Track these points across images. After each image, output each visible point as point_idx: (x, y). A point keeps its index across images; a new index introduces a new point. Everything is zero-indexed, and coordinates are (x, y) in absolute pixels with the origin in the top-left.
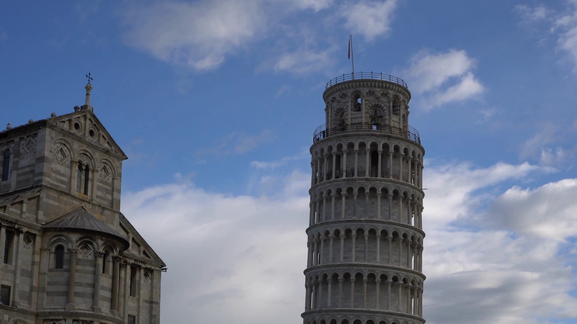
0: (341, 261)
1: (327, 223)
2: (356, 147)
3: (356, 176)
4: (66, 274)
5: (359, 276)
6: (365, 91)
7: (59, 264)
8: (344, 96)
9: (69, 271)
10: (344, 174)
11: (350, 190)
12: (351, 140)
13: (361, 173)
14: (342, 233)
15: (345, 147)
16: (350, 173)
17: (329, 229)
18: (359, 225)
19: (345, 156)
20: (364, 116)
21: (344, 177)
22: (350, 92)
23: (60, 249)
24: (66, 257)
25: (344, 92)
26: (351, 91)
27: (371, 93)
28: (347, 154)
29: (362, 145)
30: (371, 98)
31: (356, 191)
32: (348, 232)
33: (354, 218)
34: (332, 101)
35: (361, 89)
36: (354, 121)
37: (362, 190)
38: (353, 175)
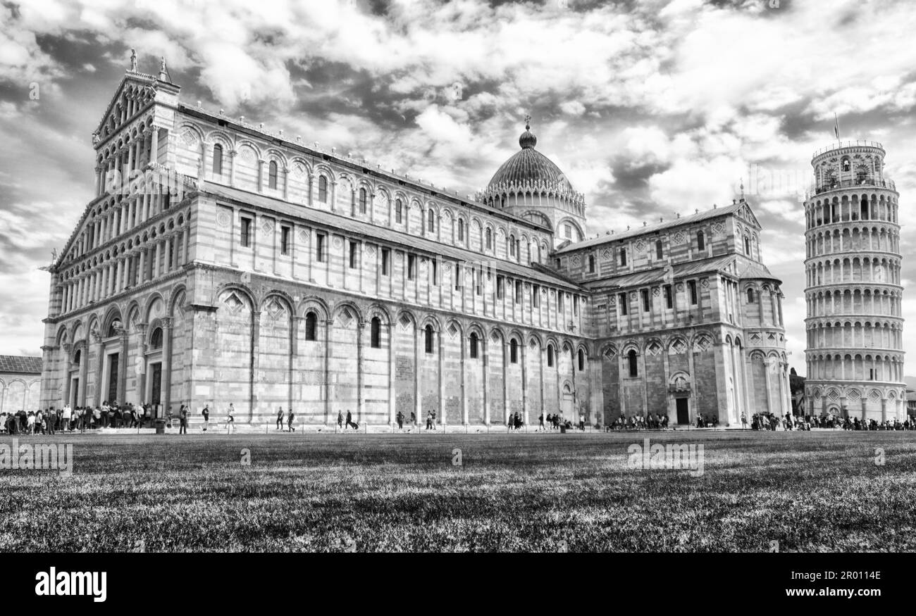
0: (842, 282)
1: (828, 255)
2: (850, 199)
3: (851, 220)
4: (757, 306)
5: (857, 291)
6: (852, 155)
7: (751, 299)
8: (834, 160)
9: (759, 303)
10: (841, 219)
11: (846, 231)
12: (845, 194)
13: (855, 217)
14: (841, 262)
15: (840, 199)
16: (846, 217)
17: (829, 259)
18: (856, 255)
19: (840, 206)
20: (852, 174)
21: (841, 221)
22: (839, 157)
23: (750, 290)
24: (755, 295)
25: (834, 157)
26: (841, 156)
27: (857, 157)
28: (842, 204)
29: (855, 197)
30: (858, 160)
31: (851, 231)
32: (846, 260)
33: (851, 251)
34: (823, 164)
35: (849, 154)
36: (844, 179)
37: (856, 230)
38: (848, 219)
